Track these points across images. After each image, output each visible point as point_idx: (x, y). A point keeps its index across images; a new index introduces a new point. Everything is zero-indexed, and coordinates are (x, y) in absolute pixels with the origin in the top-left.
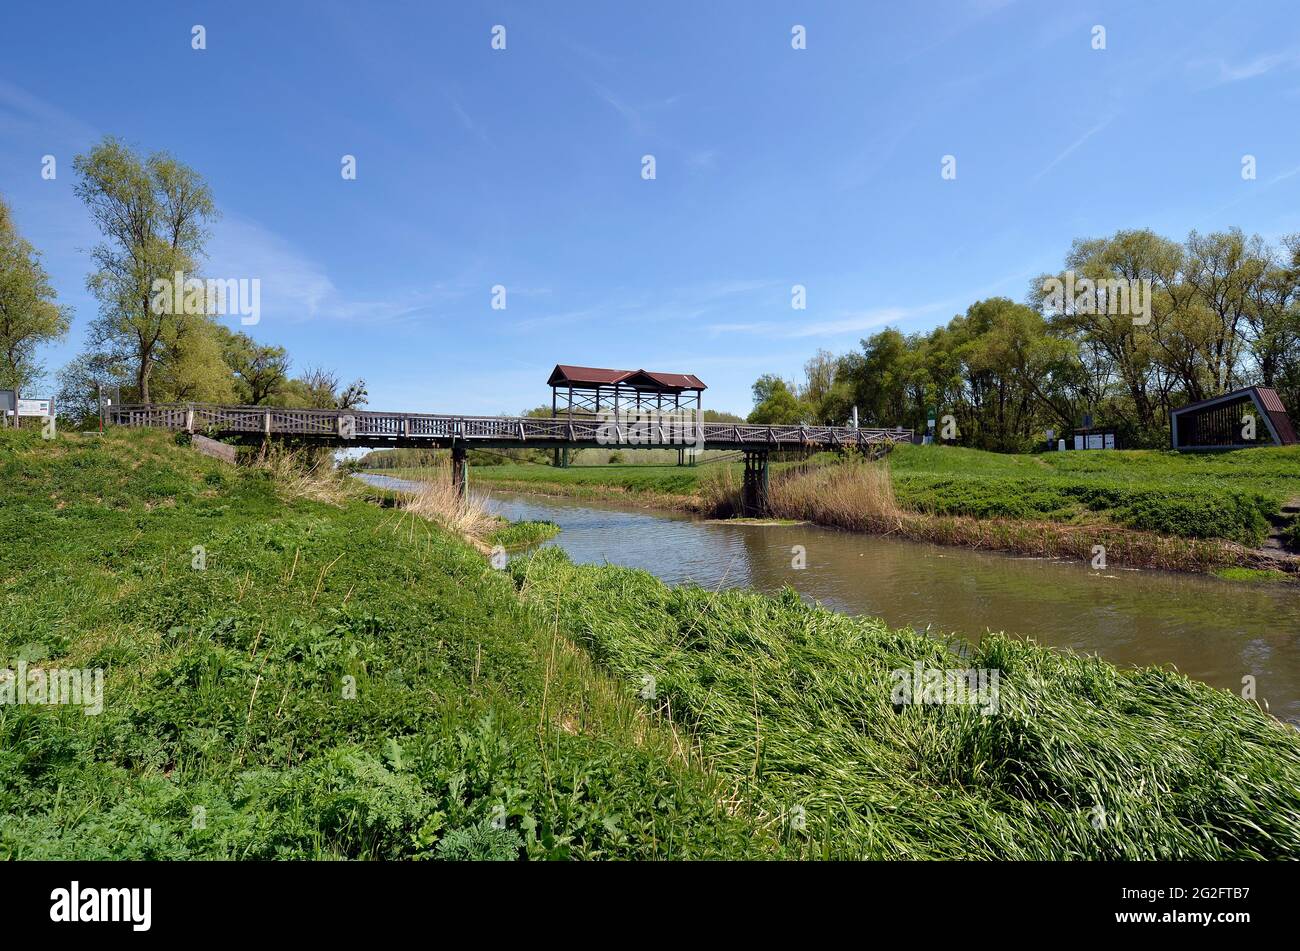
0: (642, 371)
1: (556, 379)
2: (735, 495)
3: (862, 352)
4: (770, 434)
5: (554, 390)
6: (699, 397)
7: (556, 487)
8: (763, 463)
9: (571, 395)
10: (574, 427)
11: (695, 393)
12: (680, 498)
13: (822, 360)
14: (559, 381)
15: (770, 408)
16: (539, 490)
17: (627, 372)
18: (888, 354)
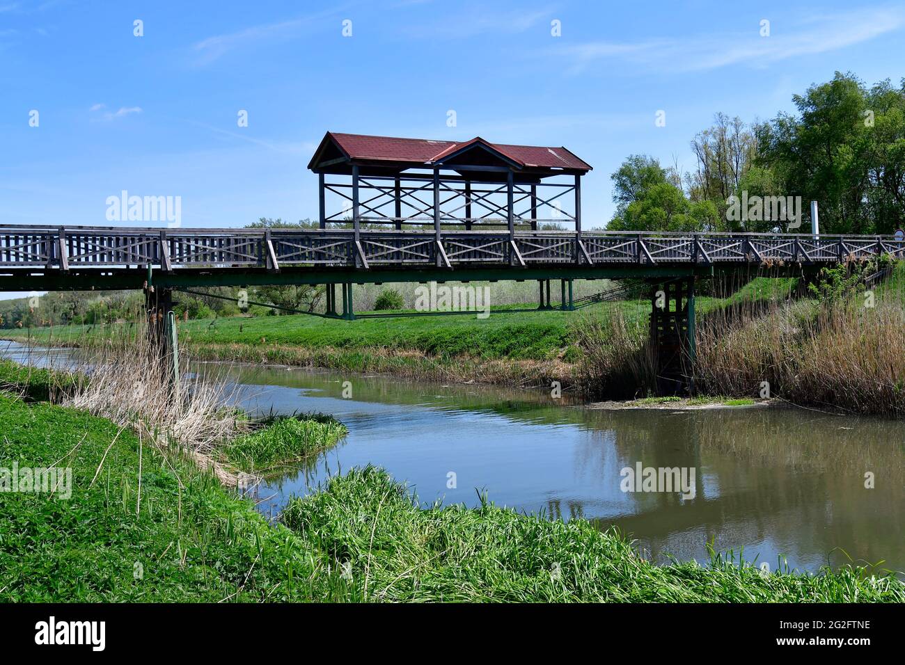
0: (479, 141)
1: (323, 160)
2: (637, 356)
3: (796, 114)
4: (697, 248)
5: (322, 180)
6: (577, 186)
7: (301, 352)
8: (684, 300)
9: (355, 187)
10: (363, 244)
11: (571, 179)
12: (528, 365)
13: (723, 131)
14: (330, 163)
15: (644, 211)
16: (271, 358)
17: (452, 143)
18: (841, 117)
